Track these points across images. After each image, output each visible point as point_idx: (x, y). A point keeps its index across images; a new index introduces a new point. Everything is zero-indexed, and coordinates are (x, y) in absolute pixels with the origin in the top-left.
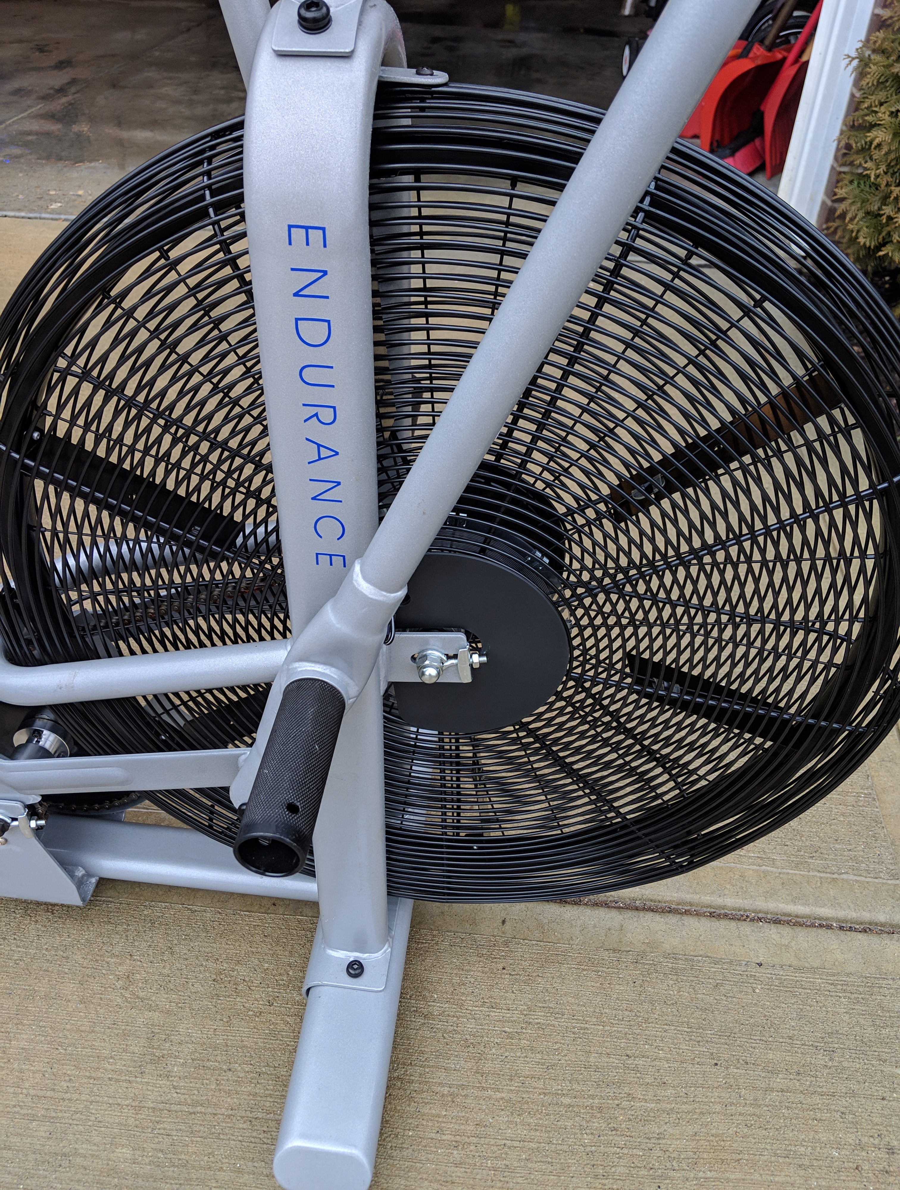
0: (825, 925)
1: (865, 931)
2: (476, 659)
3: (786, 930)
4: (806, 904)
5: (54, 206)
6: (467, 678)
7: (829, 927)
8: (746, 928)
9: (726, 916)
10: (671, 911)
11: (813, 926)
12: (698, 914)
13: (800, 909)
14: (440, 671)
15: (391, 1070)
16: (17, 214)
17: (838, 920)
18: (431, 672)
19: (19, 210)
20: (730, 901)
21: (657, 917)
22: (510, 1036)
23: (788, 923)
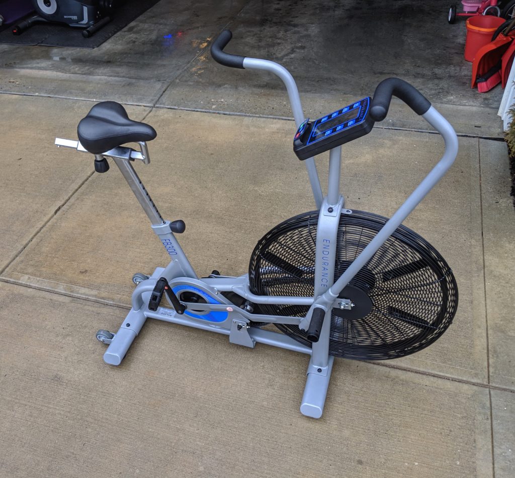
0: (448, 379)
1: (459, 382)
2: (352, 305)
3: (436, 378)
4: (443, 373)
5: (214, 107)
6: (350, 309)
7: (449, 379)
8: (425, 376)
9: (420, 373)
10: (404, 370)
11: (444, 378)
12: (412, 371)
13: (441, 374)
14: (344, 307)
15: (327, 395)
16: (201, 110)
17: (452, 378)
18: (342, 307)
19: (202, 109)
20: (421, 369)
21: (400, 371)
22: (357, 392)
23: (437, 377)
